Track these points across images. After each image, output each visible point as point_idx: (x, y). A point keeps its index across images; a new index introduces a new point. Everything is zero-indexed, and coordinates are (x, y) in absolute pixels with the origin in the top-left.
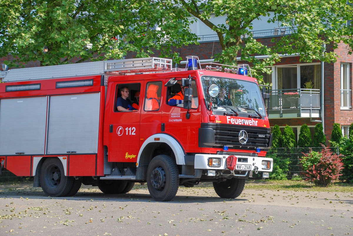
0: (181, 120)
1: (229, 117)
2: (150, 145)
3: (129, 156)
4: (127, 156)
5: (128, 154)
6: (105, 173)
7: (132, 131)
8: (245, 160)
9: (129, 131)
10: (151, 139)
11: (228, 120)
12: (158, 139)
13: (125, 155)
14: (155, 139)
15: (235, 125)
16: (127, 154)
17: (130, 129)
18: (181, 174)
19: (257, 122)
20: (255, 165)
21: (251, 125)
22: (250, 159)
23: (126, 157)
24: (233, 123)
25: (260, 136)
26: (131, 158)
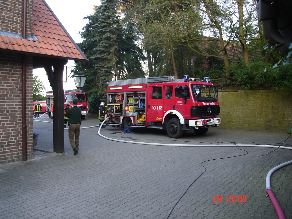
0: (182, 104)
1: (204, 102)
2: (168, 114)
3: (158, 119)
4: (157, 119)
6: (149, 125)
7: (160, 108)
8: (210, 120)
9: (158, 108)
10: (169, 112)
11: (203, 104)
12: (172, 112)
13: (156, 118)
14: (171, 112)
15: (206, 106)
16: (157, 118)
17: (159, 107)
18: (183, 128)
19: (214, 103)
20: (214, 122)
21: (212, 105)
22: (212, 119)
24: (205, 105)
25: (216, 109)
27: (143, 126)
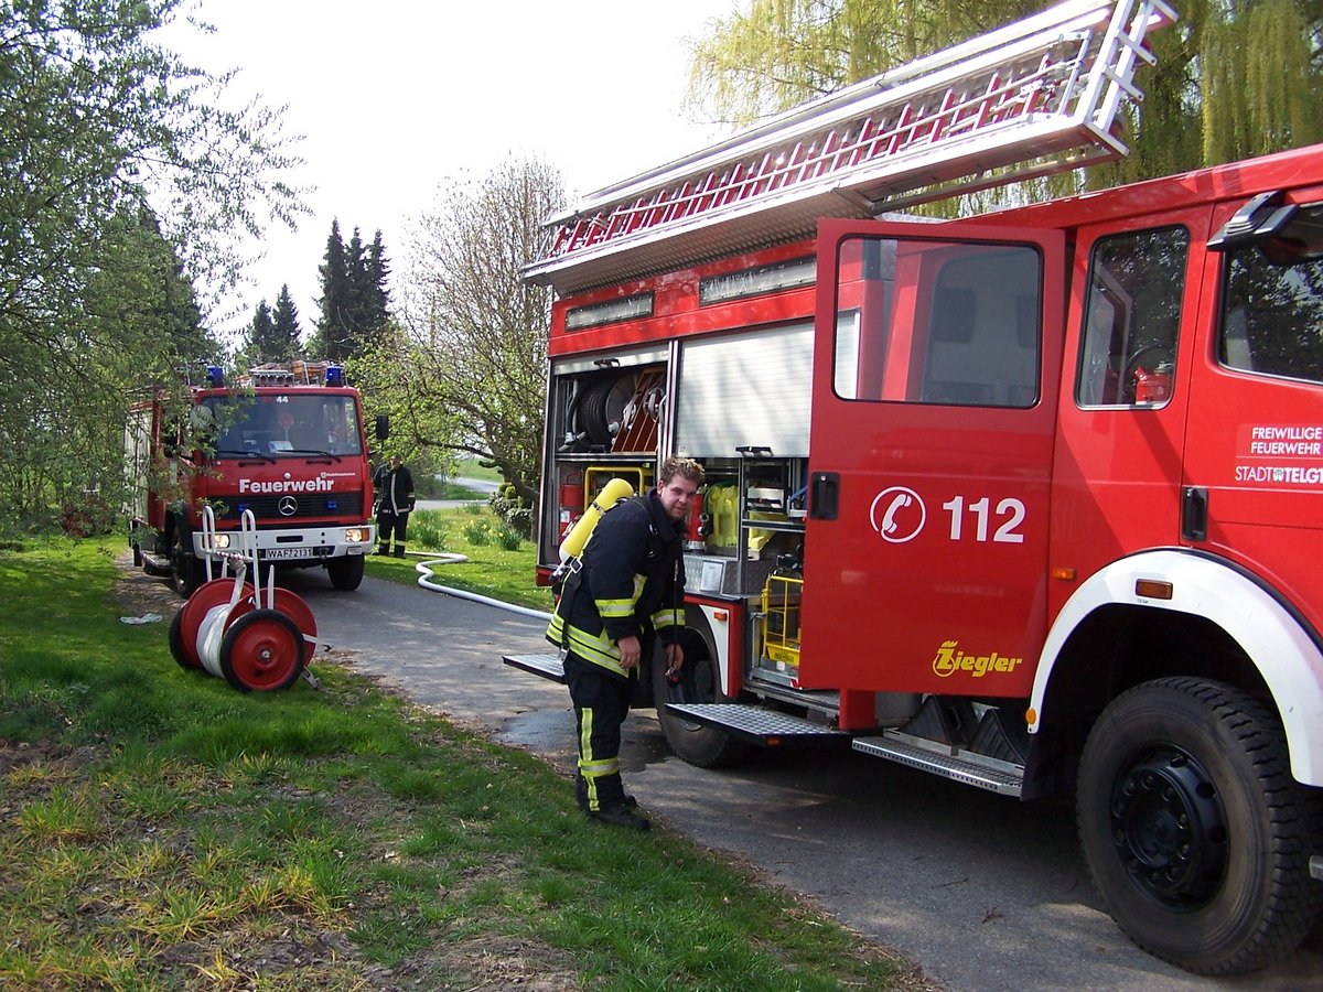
2: (1106, 617)
3: (966, 663)
5: (956, 649)
7: (995, 522)
10: (1114, 584)
12: (1164, 590)
13: (933, 654)
14: (1143, 587)
16: (945, 652)
17: (981, 507)
23: (943, 665)
26: (975, 674)
27: (798, 712)
